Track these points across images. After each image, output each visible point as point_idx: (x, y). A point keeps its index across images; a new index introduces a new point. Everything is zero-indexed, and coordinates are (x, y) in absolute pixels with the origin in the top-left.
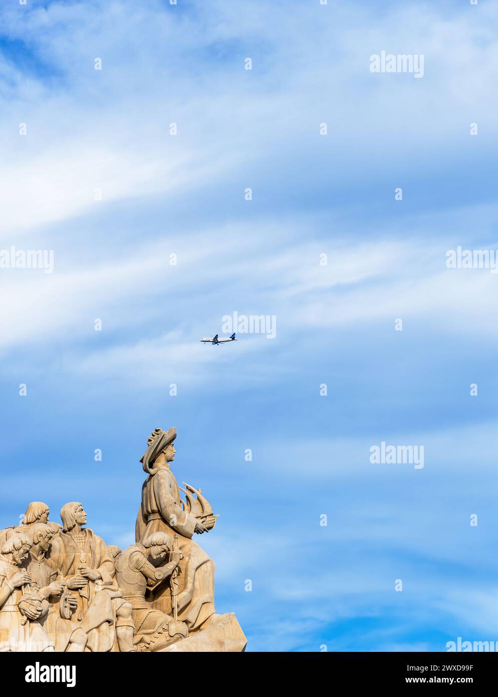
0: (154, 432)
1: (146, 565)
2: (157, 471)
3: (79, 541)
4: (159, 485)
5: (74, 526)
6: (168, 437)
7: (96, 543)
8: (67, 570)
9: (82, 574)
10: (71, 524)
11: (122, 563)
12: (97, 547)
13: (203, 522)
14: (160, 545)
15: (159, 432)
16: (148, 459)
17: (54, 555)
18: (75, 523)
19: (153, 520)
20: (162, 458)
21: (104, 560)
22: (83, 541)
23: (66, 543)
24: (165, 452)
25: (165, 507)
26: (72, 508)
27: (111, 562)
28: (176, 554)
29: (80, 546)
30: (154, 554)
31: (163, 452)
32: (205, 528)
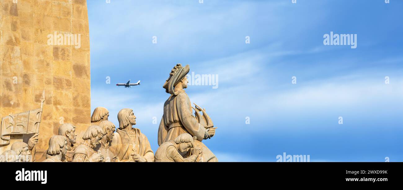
0: (175, 66)
1: (178, 155)
2: (179, 93)
3: (131, 136)
4: (181, 102)
5: (128, 125)
6: (185, 71)
7: (142, 138)
8: (123, 156)
9: (134, 159)
10: (126, 123)
11: (161, 153)
12: (143, 141)
13: (208, 131)
14: (187, 142)
15: (179, 67)
16: (173, 84)
17: (114, 144)
18: (129, 123)
19: (174, 127)
20: (180, 85)
21: (148, 150)
22: (134, 136)
23: (122, 136)
24: (182, 81)
25: (186, 118)
26: (127, 112)
27: (152, 152)
28: (197, 150)
29: (132, 139)
30: (182, 148)
31: (181, 81)
32: (209, 135)
